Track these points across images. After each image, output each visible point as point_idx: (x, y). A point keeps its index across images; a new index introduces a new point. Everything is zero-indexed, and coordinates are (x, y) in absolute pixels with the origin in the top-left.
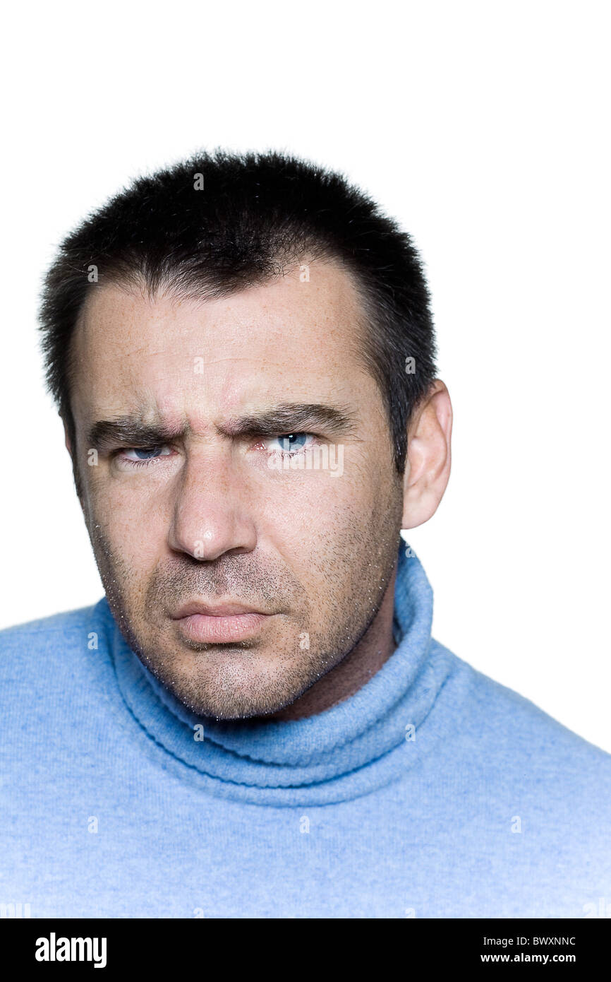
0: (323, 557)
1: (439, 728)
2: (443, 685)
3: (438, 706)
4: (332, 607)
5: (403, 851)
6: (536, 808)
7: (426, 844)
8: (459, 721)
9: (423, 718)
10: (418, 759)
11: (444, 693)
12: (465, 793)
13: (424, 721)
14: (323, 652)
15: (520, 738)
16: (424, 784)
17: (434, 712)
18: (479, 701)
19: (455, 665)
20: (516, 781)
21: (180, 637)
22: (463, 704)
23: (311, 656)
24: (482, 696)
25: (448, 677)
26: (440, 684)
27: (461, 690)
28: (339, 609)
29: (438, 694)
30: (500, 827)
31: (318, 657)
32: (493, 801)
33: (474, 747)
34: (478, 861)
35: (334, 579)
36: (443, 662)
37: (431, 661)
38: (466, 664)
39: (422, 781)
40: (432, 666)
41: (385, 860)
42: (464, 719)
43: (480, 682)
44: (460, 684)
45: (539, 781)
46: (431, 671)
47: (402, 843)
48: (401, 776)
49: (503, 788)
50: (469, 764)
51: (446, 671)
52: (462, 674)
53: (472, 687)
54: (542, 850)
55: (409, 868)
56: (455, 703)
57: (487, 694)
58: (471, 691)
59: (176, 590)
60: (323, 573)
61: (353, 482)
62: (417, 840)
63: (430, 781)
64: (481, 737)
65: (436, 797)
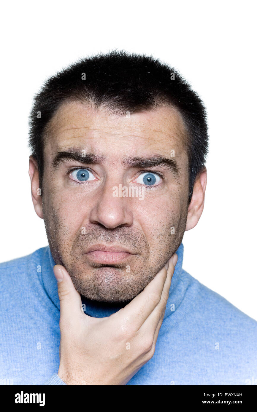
0: (160, 232)
1: (186, 309)
2: (187, 289)
3: (185, 299)
4: (160, 256)
5: (169, 364)
6: (227, 347)
7: (179, 361)
8: (194, 305)
9: (179, 303)
10: (177, 323)
11: (187, 293)
12: (196, 339)
13: (179, 306)
14: (150, 276)
15: (221, 314)
16: (179, 334)
17: (184, 301)
18: (203, 297)
19: (192, 281)
20: (219, 334)
21: (87, 261)
22: (195, 298)
23: (144, 276)
24: (204, 295)
25: (189, 286)
26: (186, 289)
27: (194, 292)
28: (163, 257)
29: (185, 294)
30: (211, 355)
31: (147, 278)
32: (208, 343)
33: (201, 317)
34: (201, 370)
35: (163, 243)
36: (187, 279)
37: (182, 279)
38: (196, 280)
39: (178, 332)
40: (182, 281)
41: (161, 368)
42: (196, 305)
43: (202, 288)
44: (194, 289)
45: (228, 334)
46: (182, 283)
47: (169, 360)
48: (169, 330)
49: (213, 337)
50: (199, 325)
51: (188, 283)
52: (195, 285)
53: (199, 290)
54: (230, 366)
55: (172, 372)
56: (192, 298)
57: (206, 294)
58: (199, 292)
59: (90, 238)
60: (159, 239)
61: (174, 201)
62: (175, 360)
63: (181, 333)
64: (203, 313)
65: (184, 340)
